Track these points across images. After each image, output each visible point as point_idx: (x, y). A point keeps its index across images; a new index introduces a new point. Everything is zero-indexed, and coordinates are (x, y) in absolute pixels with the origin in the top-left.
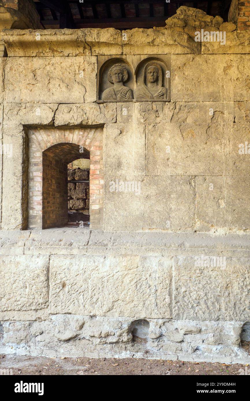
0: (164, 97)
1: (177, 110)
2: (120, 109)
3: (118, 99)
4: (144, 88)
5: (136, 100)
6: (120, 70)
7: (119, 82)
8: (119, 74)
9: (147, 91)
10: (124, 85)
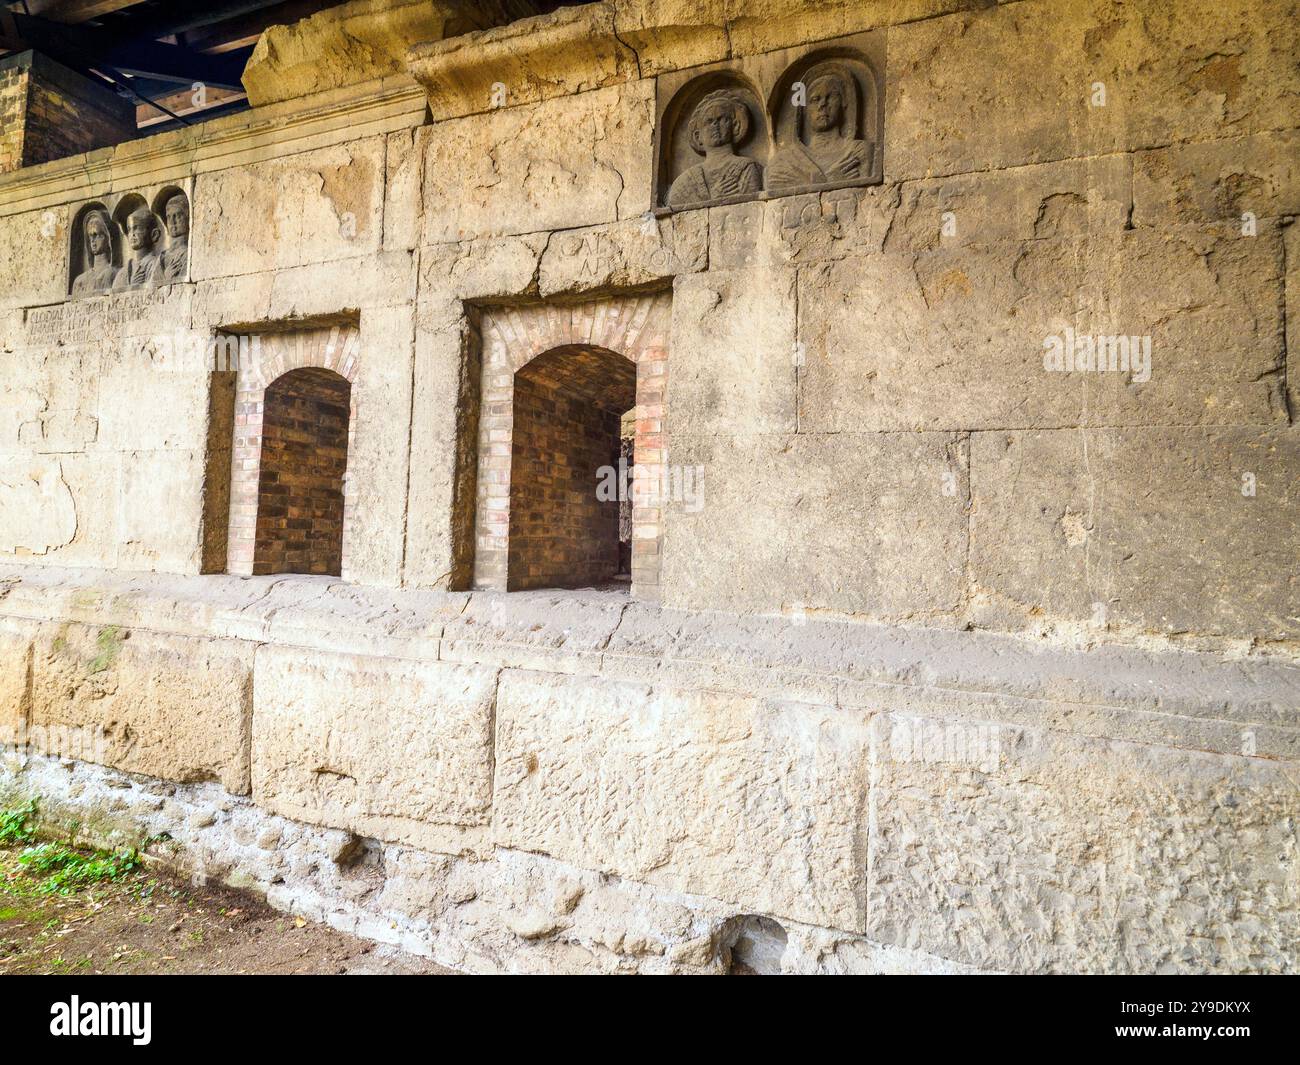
0: (861, 172)
1: (906, 208)
2: (719, 228)
3: (714, 197)
4: (797, 152)
5: (770, 194)
6: (723, 107)
7: (720, 144)
8: (719, 119)
9: (805, 160)
10: (737, 153)
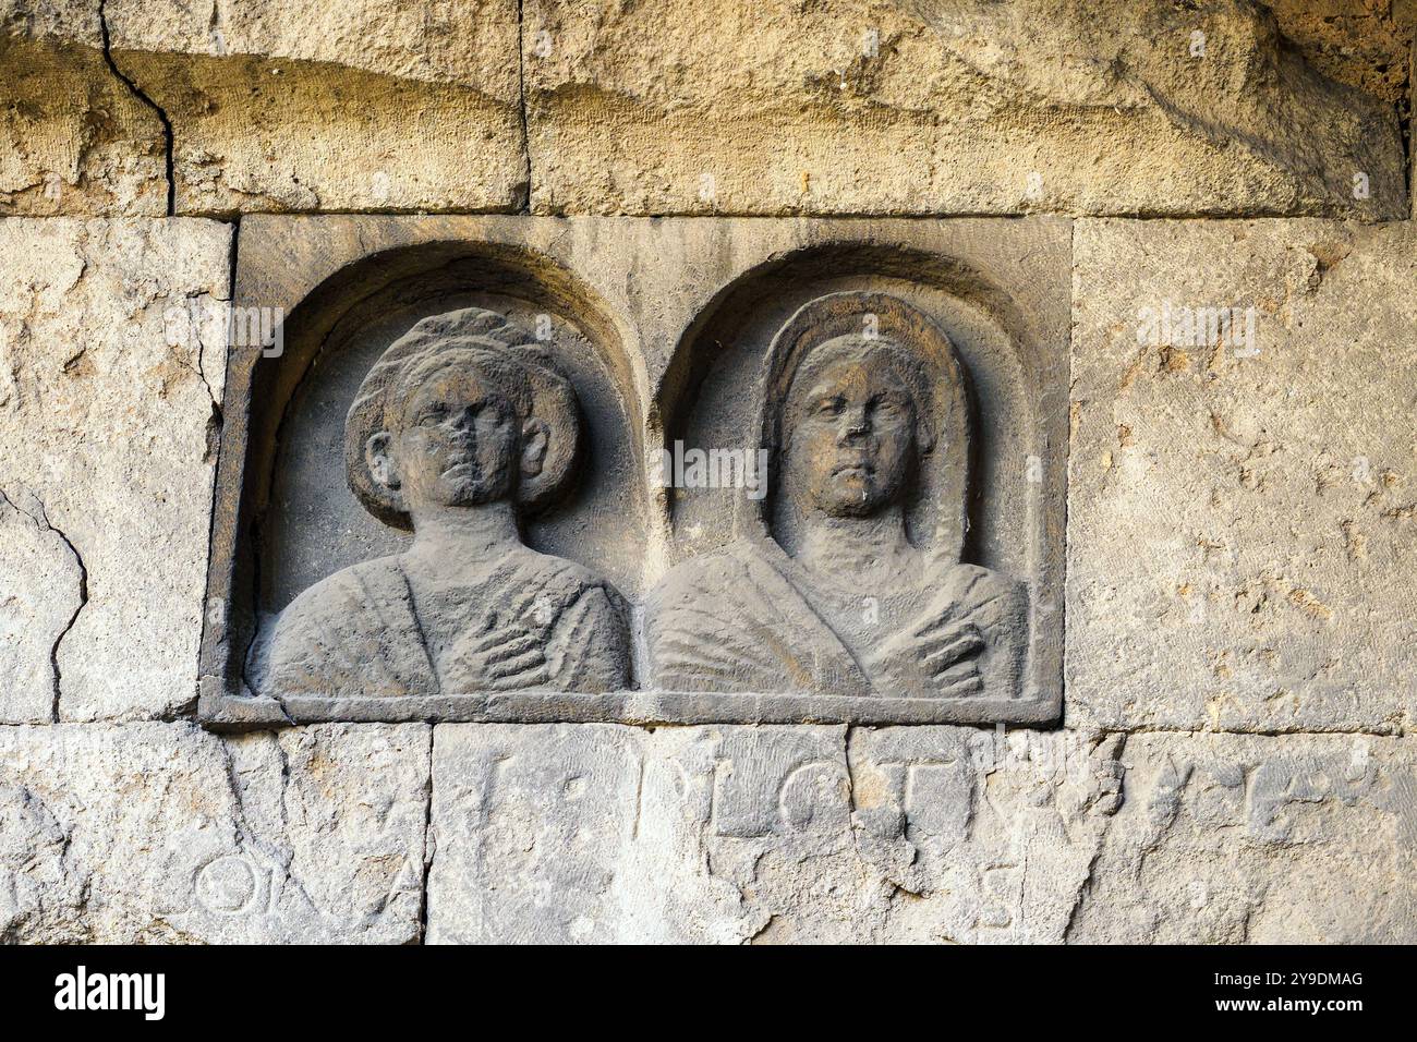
0: (989, 677)
1: (1140, 821)
2: (474, 800)
3: (454, 687)
4: (760, 570)
5: (665, 704)
6: (489, 371)
7: (475, 500)
8: (474, 411)
9: (791, 606)
10: (528, 539)
